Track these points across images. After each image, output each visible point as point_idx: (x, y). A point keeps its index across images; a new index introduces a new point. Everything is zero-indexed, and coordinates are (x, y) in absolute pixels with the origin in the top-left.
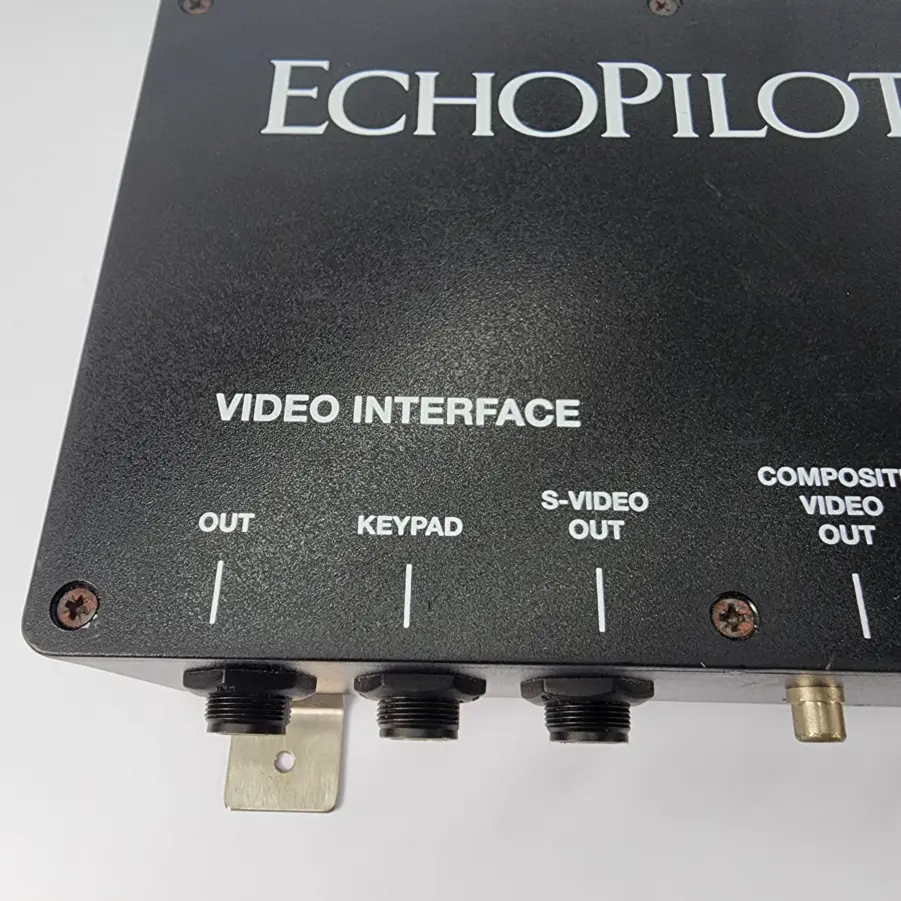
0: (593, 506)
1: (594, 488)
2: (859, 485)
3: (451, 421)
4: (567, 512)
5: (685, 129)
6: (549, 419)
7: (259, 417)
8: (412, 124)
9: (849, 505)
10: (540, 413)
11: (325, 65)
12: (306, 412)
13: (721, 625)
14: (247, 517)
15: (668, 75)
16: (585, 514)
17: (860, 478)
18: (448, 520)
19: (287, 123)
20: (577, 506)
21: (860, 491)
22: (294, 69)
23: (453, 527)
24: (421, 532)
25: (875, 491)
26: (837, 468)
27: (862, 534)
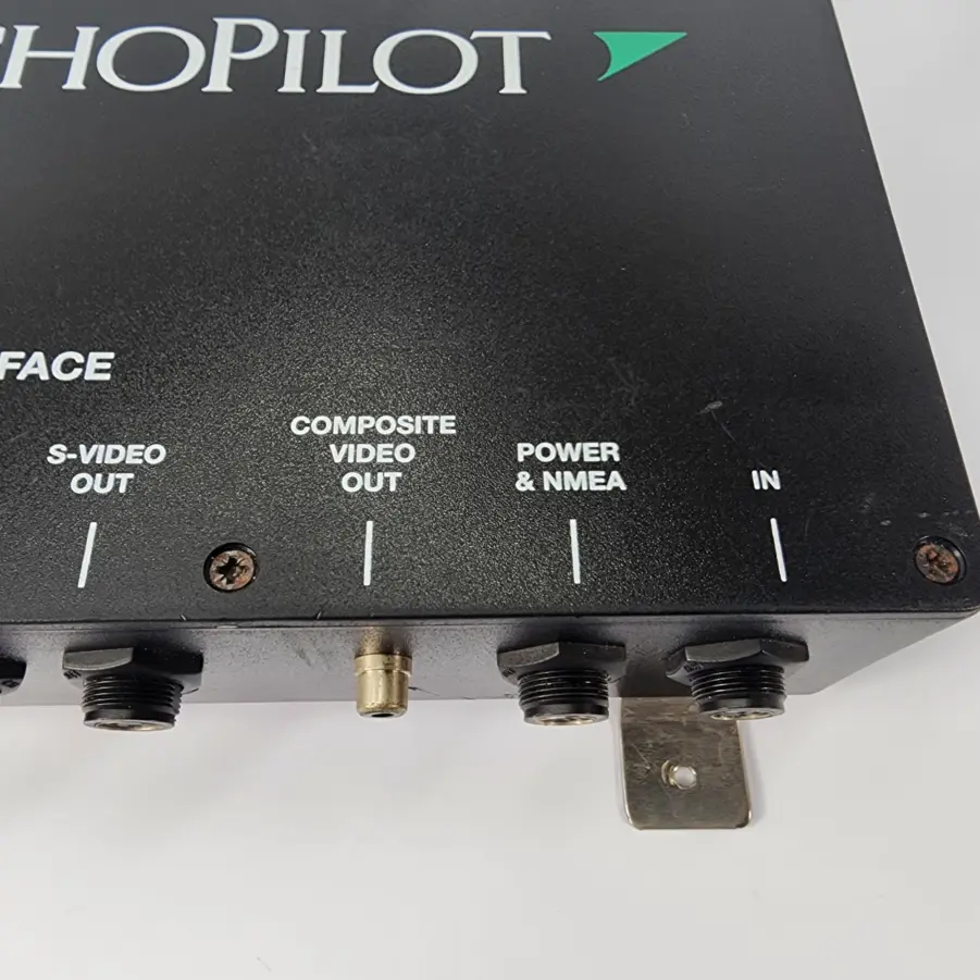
0: (104, 459)
1: (109, 442)
2: (396, 431)
4: (75, 466)
5: (292, 83)
6: (77, 372)
9: (381, 453)
10: (68, 366)
13: (217, 578)
15: (286, 31)
16: (93, 468)
17: (398, 425)
20: (86, 460)
21: (396, 438)
25: (412, 438)
26: (376, 416)
27: (387, 480)
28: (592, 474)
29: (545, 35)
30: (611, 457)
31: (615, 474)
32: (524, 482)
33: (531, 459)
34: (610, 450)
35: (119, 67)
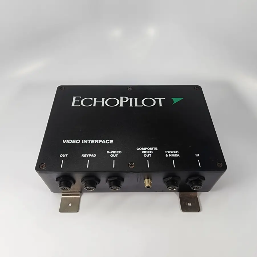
1: (114, 151)
3: (95, 143)
4: (111, 154)
5: (131, 105)
6: (109, 142)
7: (69, 143)
8: (93, 105)
9: (148, 152)
10: (108, 142)
11: (81, 97)
12: (75, 142)
13: (130, 167)
14: (67, 155)
15: (130, 98)
16: (113, 154)
18: (94, 155)
19: (75, 105)
20: (112, 153)
21: (150, 150)
22: (76, 98)
23: (95, 156)
24: (90, 156)
25: (152, 150)
26: (147, 148)
27: (149, 155)
28: (175, 155)
29: (164, 98)
31: (178, 155)
32: (167, 155)
33: (167, 153)
34: (177, 152)
35: (108, 103)
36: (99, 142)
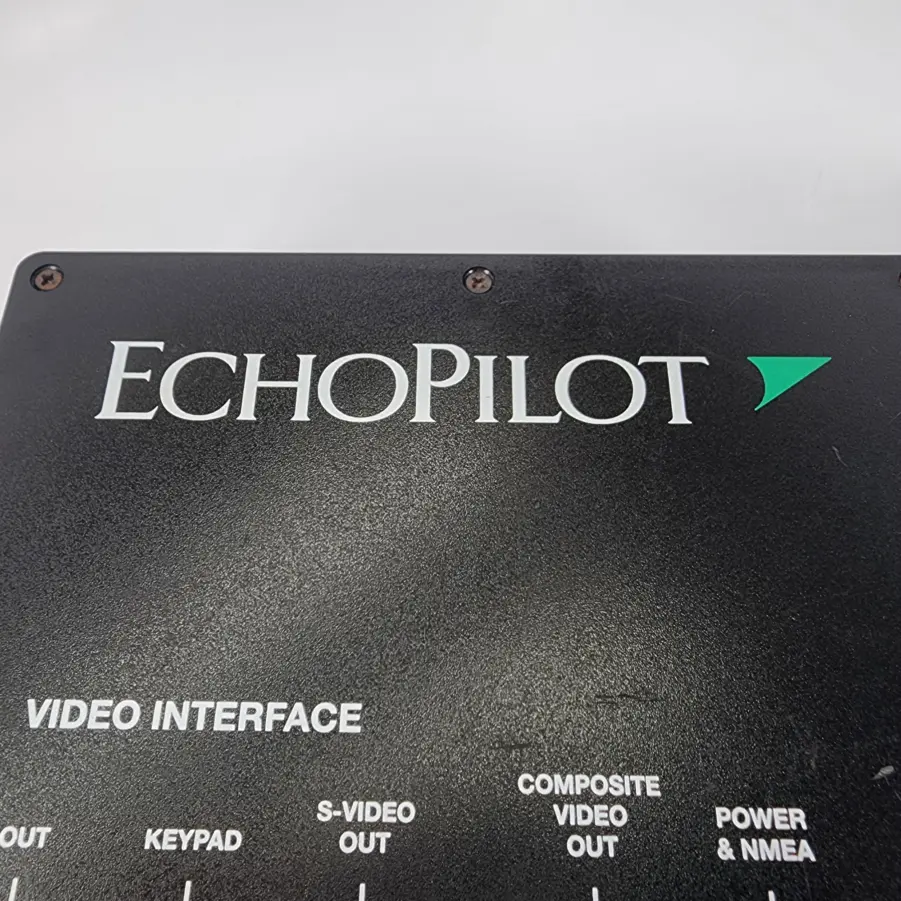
0: (364, 817)
1: (366, 797)
2: (608, 793)
3: (242, 727)
4: (339, 824)
5: (487, 415)
6: (332, 724)
7: (65, 724)
8: (235, 410)
9: (598, 815)
10: (325, 718)
11: (160, 345)
12: (109, 719)
14: (45, 831)
15: (476, 357)
16: (357, 826)
17: (610, 786)
18: (230, 833)
19: (120, 409)
20: (349, 818)
21: (609, 799)
22: (132, 349)
23: (234, 841)
24: (203, 847)
25: (622, 800)
26: (590, 775)
27: (605, 845)
28: (784, 842)
29: (703, 360)
30: (799, 825)
31: (804, 843)
32: (725, 851)
33: (728, 824)
34: (797, 817)
36: (263, 718)
